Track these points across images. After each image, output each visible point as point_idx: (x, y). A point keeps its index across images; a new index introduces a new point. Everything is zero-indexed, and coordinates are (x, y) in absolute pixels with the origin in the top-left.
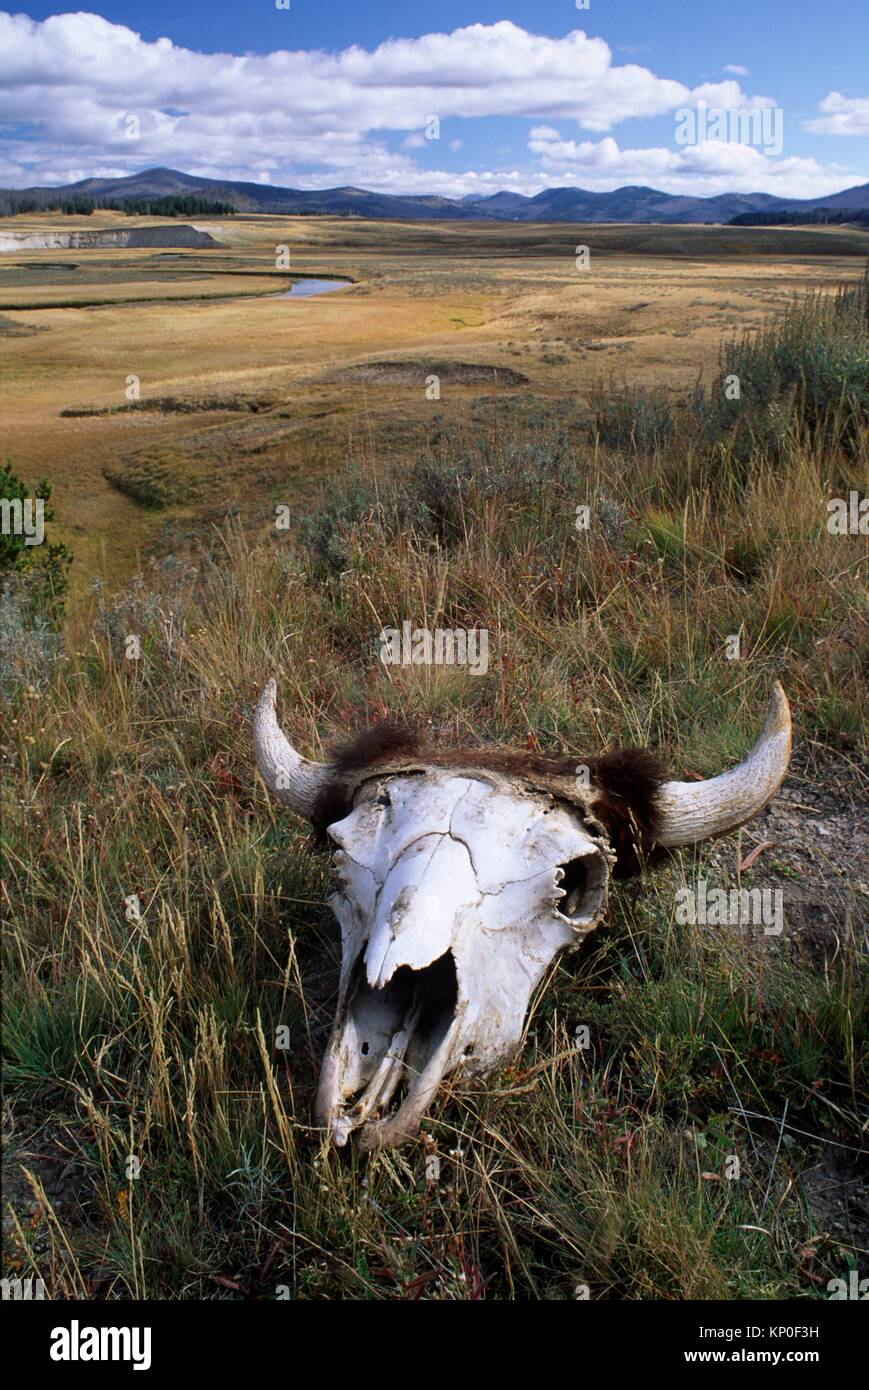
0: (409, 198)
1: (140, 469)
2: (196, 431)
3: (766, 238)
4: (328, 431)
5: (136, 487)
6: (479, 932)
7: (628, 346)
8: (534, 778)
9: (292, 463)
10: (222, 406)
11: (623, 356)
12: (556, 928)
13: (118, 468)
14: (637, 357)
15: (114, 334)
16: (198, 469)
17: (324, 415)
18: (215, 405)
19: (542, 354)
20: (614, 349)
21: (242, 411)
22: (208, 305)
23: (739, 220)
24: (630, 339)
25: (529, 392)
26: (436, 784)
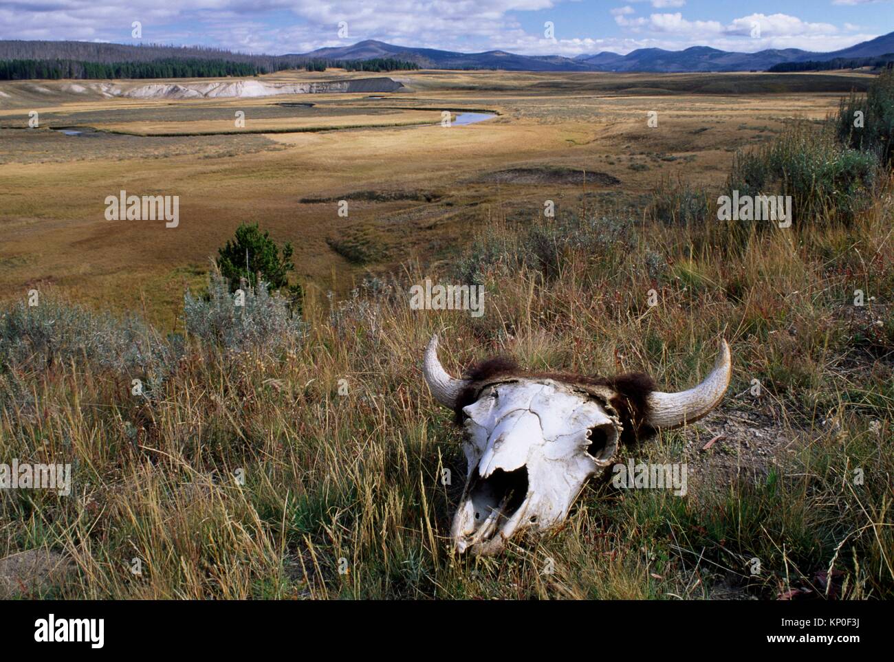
0: (539, 57)
1: (351, 238)
2: (389, 214)
3: (795, 80)
4: (479, 215)
5: (348, 250)
6: (542, 459)
7: (692, 158)
8: (579, 385)
9: (453, 236)
10: (407, 197)
11: (688, 165)
12: (586, 461)
13: (337, 237)
14: (699, 166)
15: (336, 149)
16: (389, 239)
17: (477, 204)
18: (402, 197)
19: (630, 163)
20: (682, 160)
21: (421, 200)
22: (399, 130)
23: (777, 68)
24: (694, 154)
25: (620, 190)
26: (524, 386)
